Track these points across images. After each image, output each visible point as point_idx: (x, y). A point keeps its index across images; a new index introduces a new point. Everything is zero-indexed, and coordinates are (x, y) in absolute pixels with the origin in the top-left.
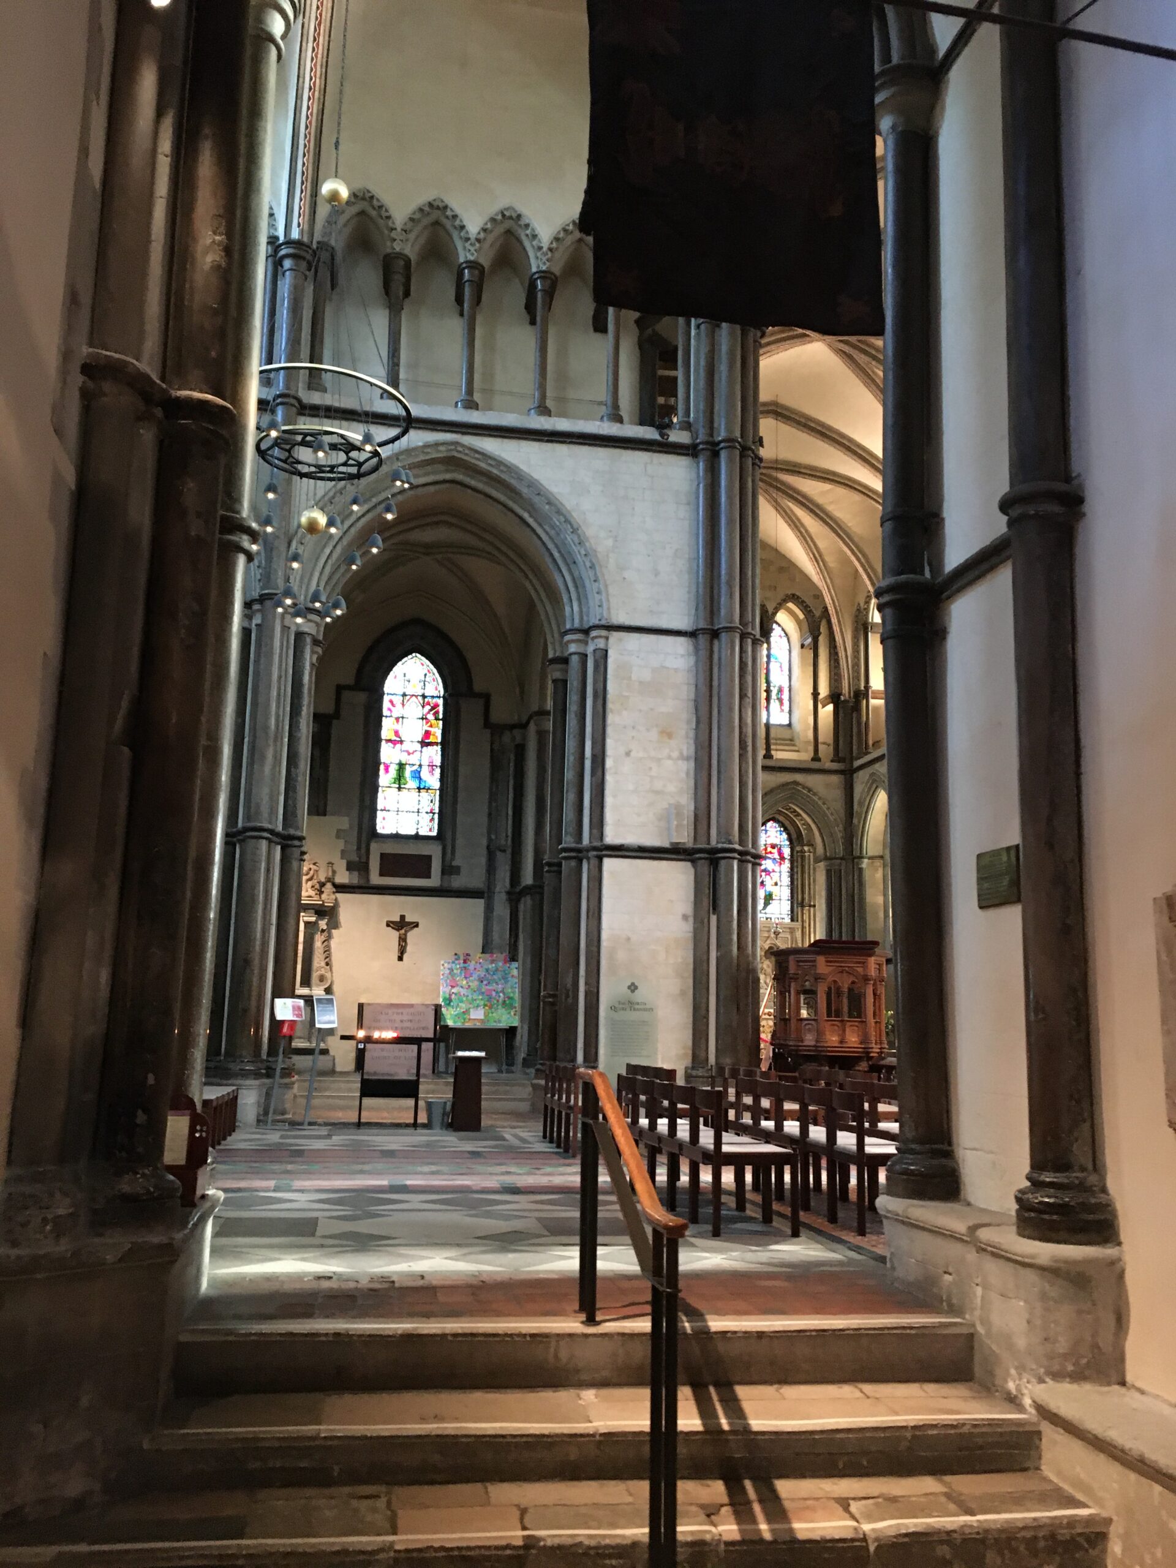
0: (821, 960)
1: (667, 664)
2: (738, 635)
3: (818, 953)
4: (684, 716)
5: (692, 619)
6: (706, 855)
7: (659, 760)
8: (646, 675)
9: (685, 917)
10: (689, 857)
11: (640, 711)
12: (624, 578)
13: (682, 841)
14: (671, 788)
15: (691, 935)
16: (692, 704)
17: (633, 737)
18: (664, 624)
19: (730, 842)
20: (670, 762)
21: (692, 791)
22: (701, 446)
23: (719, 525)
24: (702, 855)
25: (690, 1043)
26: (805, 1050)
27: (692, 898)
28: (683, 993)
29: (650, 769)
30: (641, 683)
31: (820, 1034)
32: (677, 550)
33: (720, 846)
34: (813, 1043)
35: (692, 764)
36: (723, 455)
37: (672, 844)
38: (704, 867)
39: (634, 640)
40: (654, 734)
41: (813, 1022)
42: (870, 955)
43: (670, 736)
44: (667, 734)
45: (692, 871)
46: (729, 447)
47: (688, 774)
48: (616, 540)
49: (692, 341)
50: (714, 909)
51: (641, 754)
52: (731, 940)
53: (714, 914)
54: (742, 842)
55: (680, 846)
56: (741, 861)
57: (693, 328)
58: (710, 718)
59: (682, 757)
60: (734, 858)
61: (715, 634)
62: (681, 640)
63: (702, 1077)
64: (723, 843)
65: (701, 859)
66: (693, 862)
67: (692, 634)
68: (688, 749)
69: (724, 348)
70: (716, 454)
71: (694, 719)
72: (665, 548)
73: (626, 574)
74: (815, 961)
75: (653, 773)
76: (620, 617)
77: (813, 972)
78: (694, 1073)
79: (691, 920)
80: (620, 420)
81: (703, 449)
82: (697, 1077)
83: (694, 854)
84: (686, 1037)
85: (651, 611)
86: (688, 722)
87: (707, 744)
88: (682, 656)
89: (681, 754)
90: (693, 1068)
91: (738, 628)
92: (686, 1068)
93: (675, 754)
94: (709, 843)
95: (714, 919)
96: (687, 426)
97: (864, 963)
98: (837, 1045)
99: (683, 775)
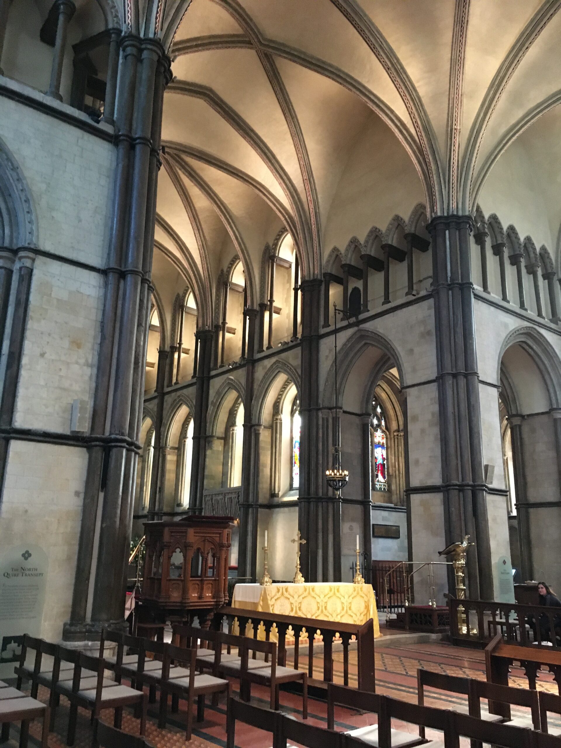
0: (191, 531)
1: (82, 291)
2: (140, 279)
3: (190, 526)
4: (92, 333)
5: (105, 261)
6: (101, 444)
7: (68, 364)
8: (64, 295)
9: (77, 494)
10: (85, 444)
11: (56, 322)
12: (53, 217)
13: (82, 430)
14: (76, 387)
15: (80, 509)
16: (99, 324)
17: (48, 343)
18: (83, 260)
19: (123, 434)
20: (77, 367)
21: (93, 392)
22: (122, 138)
23: (131, 197)
24: (97, 443)
25: (70, 602)
26: (173, 606)
27: (84, 478)
28: (69, 558)
29: (60, 369)
30: (58, 300)
31: (185, 592)
32: (97, 207)
33: (113, 436)
34: (179, 600)
35: (95, 371)
36: (138, 148)
37: (72, 432)
38: (99, 454)
39: (56, 266)
40: (66, 343)
41: (180, 582)
42: (226, 528)
43: (79, 346)
44: (76, 344)
45: (87, 456)
46: (144, 144)
47: (91, 377)
48: (48, 185)
49: (120, 67)
50: (103, 488)
51: (53, 357)
52: (116, 513)
53: (102, 491)
54: (130, 435)
55: (79, 435)
56: (128, 450)
57: (121, 57)
58: (113, 337)
59: (87, 364)
60: (124, 447)
61: (122, 275)
62: (94, 274)
63: (80, 632)
64: (117, 434)
65: (96, 446)
66: (89, 448)
67: (104, 272)
68: (93, 358)
69: (144, 76)
70: (132, 147)
71: (100, 337)
72: (88, 203)
73: (54, 214)
74: (186, 532)
75: (62, 374)
76: (47, 246)
77: (183, 541)
78: (73, 629)
79: (82, 496)
80: (61, 99)
81: (124, 140)
82: (76, 632)
83: (90, 442)
84: (68, 596)
85: (73, 247)
86: (95, 338)
87: (109, 355)
88: (94, 287)
89: (87, 360)
90: (71, 625)
91: (141, 273)
92: (65, 625)
93: (82, 361)
94: (103, 434)
95: (102, 495)
96: (112, 122)
97: (220, 534)
98: (197, 601)
99: (87, 378)
